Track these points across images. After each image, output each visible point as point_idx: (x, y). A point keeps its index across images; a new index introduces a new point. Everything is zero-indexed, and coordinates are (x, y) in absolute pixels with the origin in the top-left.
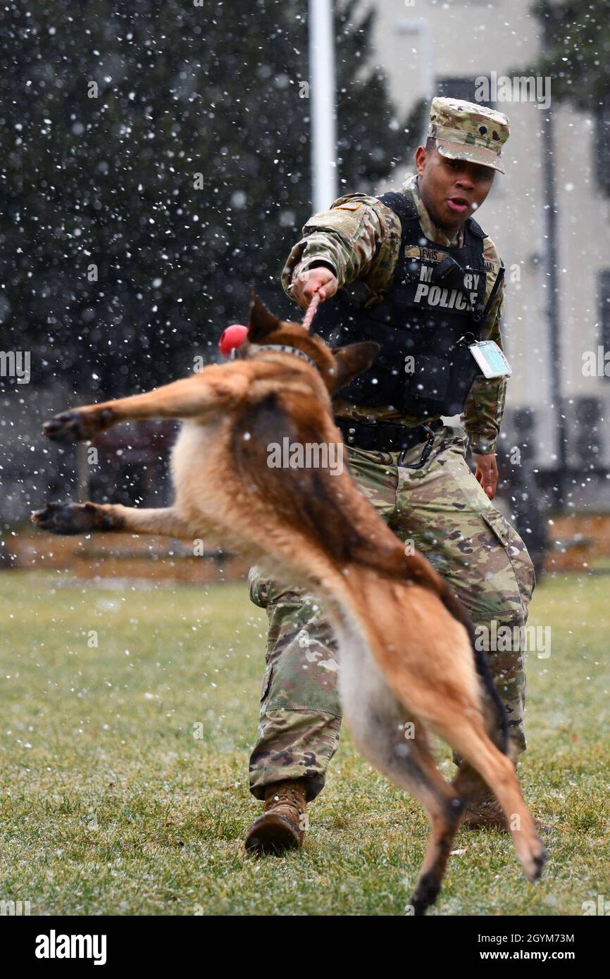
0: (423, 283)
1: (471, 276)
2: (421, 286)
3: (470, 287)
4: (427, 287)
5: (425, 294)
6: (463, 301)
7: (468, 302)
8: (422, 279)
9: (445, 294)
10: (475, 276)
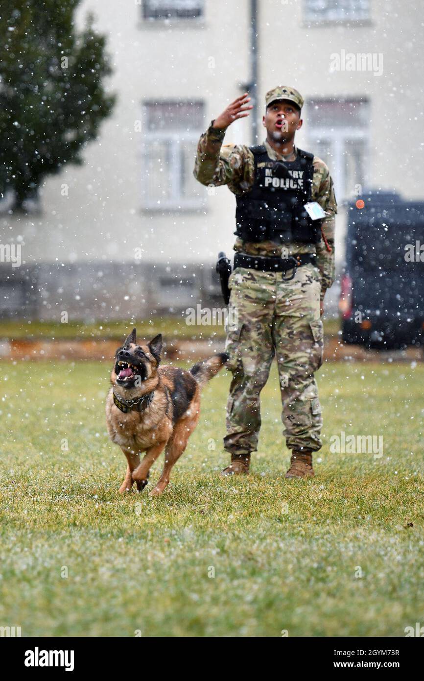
0: (268, 176)
1: (297, 172)
2: (267, 179)
3: (297, 177)
4: (270, 179)
5: (270, 182)
6: (294, 184)
7: (298, 184)
8: (266, 175)
9: (282, 181)
10: (299, 172)
